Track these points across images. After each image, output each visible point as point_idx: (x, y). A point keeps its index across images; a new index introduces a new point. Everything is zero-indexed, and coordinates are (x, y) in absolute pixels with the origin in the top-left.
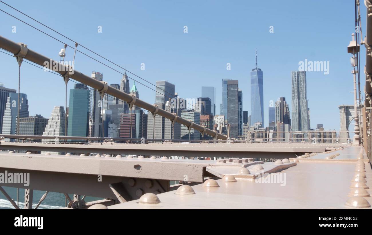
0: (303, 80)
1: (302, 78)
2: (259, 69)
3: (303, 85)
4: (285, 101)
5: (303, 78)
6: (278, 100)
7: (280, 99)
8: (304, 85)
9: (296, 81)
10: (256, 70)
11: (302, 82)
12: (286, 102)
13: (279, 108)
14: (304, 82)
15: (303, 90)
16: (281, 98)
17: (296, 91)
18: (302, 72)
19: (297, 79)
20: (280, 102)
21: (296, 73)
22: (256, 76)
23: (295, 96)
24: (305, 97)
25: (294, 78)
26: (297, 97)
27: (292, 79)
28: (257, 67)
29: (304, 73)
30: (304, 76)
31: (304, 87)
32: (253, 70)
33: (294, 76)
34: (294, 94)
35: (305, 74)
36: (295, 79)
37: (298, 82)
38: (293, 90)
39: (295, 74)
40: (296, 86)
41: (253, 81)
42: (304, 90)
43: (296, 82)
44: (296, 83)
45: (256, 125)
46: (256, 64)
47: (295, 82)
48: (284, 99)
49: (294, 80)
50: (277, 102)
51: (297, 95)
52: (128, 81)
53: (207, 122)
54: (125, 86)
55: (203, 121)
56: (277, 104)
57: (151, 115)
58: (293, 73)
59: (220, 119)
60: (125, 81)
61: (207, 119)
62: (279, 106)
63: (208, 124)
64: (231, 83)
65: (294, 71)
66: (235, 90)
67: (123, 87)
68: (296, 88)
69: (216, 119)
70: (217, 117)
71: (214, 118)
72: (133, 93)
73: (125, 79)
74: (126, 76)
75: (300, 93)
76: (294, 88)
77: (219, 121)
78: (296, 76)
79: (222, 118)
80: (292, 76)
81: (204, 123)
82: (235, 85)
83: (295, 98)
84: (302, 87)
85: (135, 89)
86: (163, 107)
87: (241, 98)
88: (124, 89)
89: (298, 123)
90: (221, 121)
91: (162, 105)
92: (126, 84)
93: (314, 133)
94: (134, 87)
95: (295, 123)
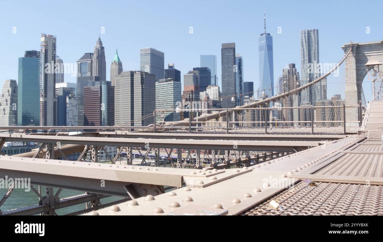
0: (315, 41)
1: (313, 38)
2: (268, 34)
3: (314, 46)
4: (295, 68)
5: (315, 38)
6: (286, 67)
7: (288, 65)
8: (316, 46)
9: (306, 41)
10: (265, 35)
11: (314, 44)
12: (296, 70)
13: (288, 76)
14: (316, 43)
15: (315, 53)
16: (290, 65)
17: (306, 54)
18: (314, 30)
19: (307, 39)
20: (289, 69)
21: (307, 32)
22: (264, 42)
23: (305, 60)
24: (317, 61)
25: (304, 38)
27: (302, 40)
28: (265, 32)
29: (316, 32)
30: (316, 36)
31: (316, 48)
32: (261, 35)
33: (303, 36)
34: (304, 57)
35: (318, 33)
36: (305, 39)
37: (309, 43)
38: (303, 53)
39: (305, 33)
40: (306, 48)
41: (261, 49)
42: (317, 52)
43: (306, 43)
44: (306, 45)
45: (261, 97)
46: (265, 28)
47: (304, 44)
48: (294, 66)
49: (304, 40)
50: (285, 69)
51: (307, 59)
52: (102, 48)
53: (192, 93)
54: (98, 54)
55: (187, 93)
56: (285, 72)
57: (118, 87)
58: (302, 32)
59: (214, 90)
60: (99, 48)
61: (192, 90)
62: (287, 74)
63: (192, 96)
64: (226, 47)
65: (303, 30)
66: (231, 55)
67: (97, 56)
68: (306, 50)
69: (209, 91)
70: (210, 88)
71: (207, 90)
72: (115, 64)
73: (98, 46)
74: (100, 43)
75: (311, 57)
76: (303, 50)
77: (212, 93)
78: (307, 35)
79: (216, 90)
80: (301, 36)
81: (188, 96)
82: (231, 48)
83: (305, 63)
84: (313, 49)
85: (117, 59)
86: (131, 76)
87: (241, 65)
88: (98, 58)
89: (308, 93)
90: (215, 93)
91: (130, 73)
92: (100, 52)
93: (324, 104)
94: (117, 57)
95: (305, 93)
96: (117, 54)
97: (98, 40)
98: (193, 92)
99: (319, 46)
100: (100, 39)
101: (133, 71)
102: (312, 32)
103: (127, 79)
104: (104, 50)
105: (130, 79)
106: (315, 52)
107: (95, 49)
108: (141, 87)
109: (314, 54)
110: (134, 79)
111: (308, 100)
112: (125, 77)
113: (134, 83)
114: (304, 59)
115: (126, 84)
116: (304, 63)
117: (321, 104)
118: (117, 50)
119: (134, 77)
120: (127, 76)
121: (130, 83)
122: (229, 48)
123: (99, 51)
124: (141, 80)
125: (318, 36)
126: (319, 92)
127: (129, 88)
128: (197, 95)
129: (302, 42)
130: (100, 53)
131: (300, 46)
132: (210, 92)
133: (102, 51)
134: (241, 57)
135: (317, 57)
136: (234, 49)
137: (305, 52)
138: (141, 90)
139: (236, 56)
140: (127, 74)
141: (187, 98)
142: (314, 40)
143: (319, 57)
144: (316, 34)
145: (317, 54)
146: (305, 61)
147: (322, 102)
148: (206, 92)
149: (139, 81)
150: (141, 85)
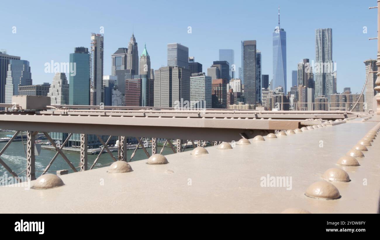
0: (329, 39)
1: (328, 36)
2: (281, 29)
3: (328, 44)
5: (329, 37)
6: (301, 62)
7: (303, 60)
8: (330, 44)
9: (320, 39)
11: (327, 41)
13: (302, 70)
14: (330, 41)
16: (304, 60)
17: (321, 51)
18: (328, 30)
19: (321, 37)
20: (303, 63)
21: (321, 31)
22: (278, 36)
24: (330, 57)
25: (318, 36)
26: (321, 58)
27: (317, 38)
29: (330, 31)
30: (330, 35)
31: (330, 46)
33: (318, 34)
34: (318, 54)
36: (320, 37)
38: (317, 50)
39: (320, 32)
40: (321, 46)
41: (274, 43)
42: (330, 49)
43: (320, 41)
44: (321, 43)
47: (319, 42)
48: (308, 61)
49: (319, 39)
50: (300, 64)
51: (321, 55)
52: (136, 44)
53: (220, 86)
54: (132, 49)
55: (215, 85)
56: (300, 66)
57: (157, 80)
58: (317, 31)
59: (236, 83)
60: (133, 44)
61: (220, 83)
62: (302, 69)
63: (220, 89)
64: (248, 44)
65: (318, 29)
66: (253, 51)
67: (131, 51)
68: (320, 48)
69: (232, 83)
70: (233, 81)
71: (230, 82)
72: (144, 57)
73: (132, 42)
74: (134, 39)
75: (325, 53)
76: (318, 47)
77: (235, 85)
78: (321, 34)
79: (238, 83)
80: (317, 34)
81: (217, 88)
82: (253, 45)
83: (320, 59)
84: (327, 47)
85: (146, 53)
86: (170, 71)
87: (260, 60)
88: (132, 53)
89: (322, 86)
90: (237, 85)
91: (169, 68)
92: (134, 47)
93: (338, 97)
94: (145, 51)
95: (319, 86)
96: (146, 48)
97: (131, 36)
98: (222, 85)
99: (332, 44)
100: (133, 36)
101: (171, 67)
102: (326, 31)
103: (166, 73)
104: (137, 45)
105: (169, 74)
106: (328, 49)
107: (130, 45)
108: (178, 81)
109: (328, 51)
110: (173, 74)
111: (322, 92)
112: (163, 71)
113: (172, 77)
114: (318, 56)
115: (165, 78)
116: (318, 59)
117: (335, 97)
118: (145, 45)
119: (173, 72)
120: (166, 71)
121: (169, 77)
122: (251, 45)
123: (132, 46)
124: (179, 74)
125: (332, 35)
126: (331, 85)
127: (168, 81)
128: (225, 88)
129: (317, 40)
130: (134, 49)
131: (316, 43)
132: (232, 85)
133: (135, 46)
134: (260, 53)
135: (330, 54)
136: (255, 46)
137: (320, 49)
138: (178, 83)
139: (256, 52)
140: (166, 69)
141: (215, 90)
142: (327, 38)
143: (332, 54)
144: (330, 33)
145: (330, 52)
146: (319, 58)
147: (337, 95)
148: (229, 84)
149: (176, 75)
150: (178, 79)
